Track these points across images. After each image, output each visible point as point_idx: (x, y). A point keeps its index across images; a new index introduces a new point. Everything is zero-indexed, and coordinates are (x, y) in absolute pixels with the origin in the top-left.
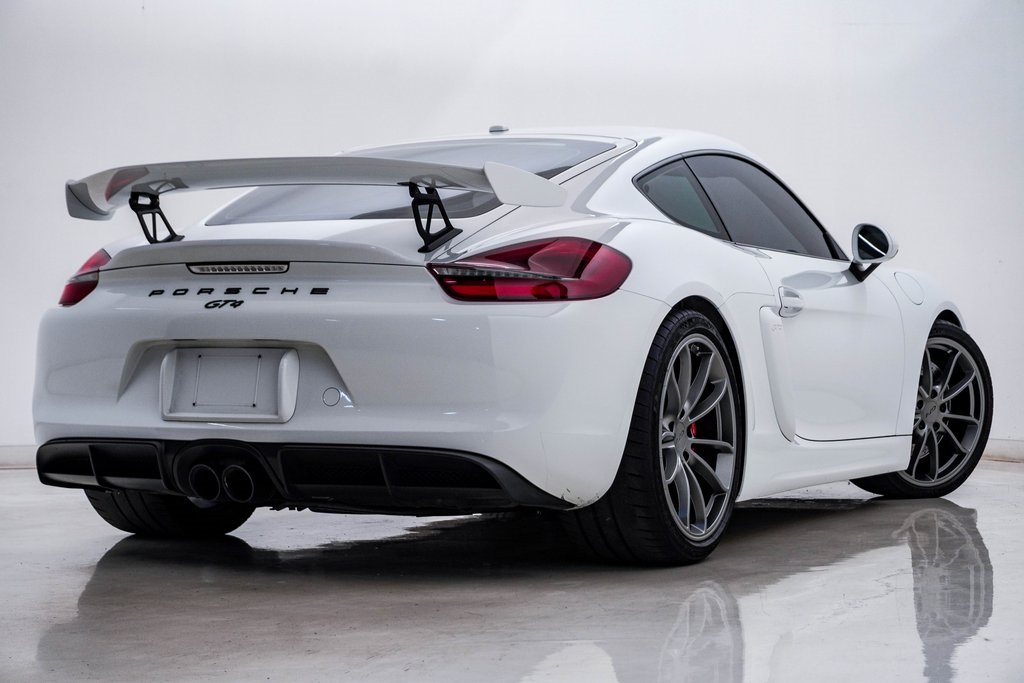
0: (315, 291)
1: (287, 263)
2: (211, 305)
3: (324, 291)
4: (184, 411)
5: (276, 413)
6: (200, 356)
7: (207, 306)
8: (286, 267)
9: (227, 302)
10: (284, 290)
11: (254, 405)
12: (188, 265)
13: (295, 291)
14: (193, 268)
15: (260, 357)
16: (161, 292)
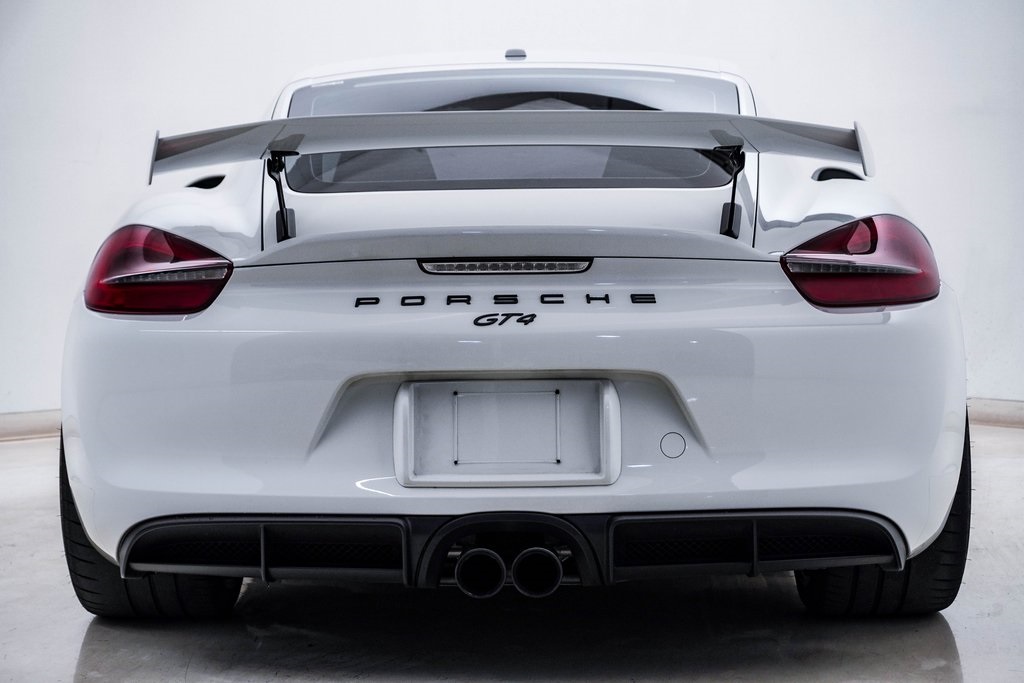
0: (636, 299)
1: (590, 260)
2: (484, 321)
3: (649, 299)
4: (438, 472)
5: (597, 470)
6: (456, 393)
7: (476, 322)
8: (585, 265)
9: (508, 316)
10: (589, 299)
11: (558, 461)
12: (421, 261)
13: (606, 299)
14: (427, 266)
15: (557, 392)
16: (376, 301)
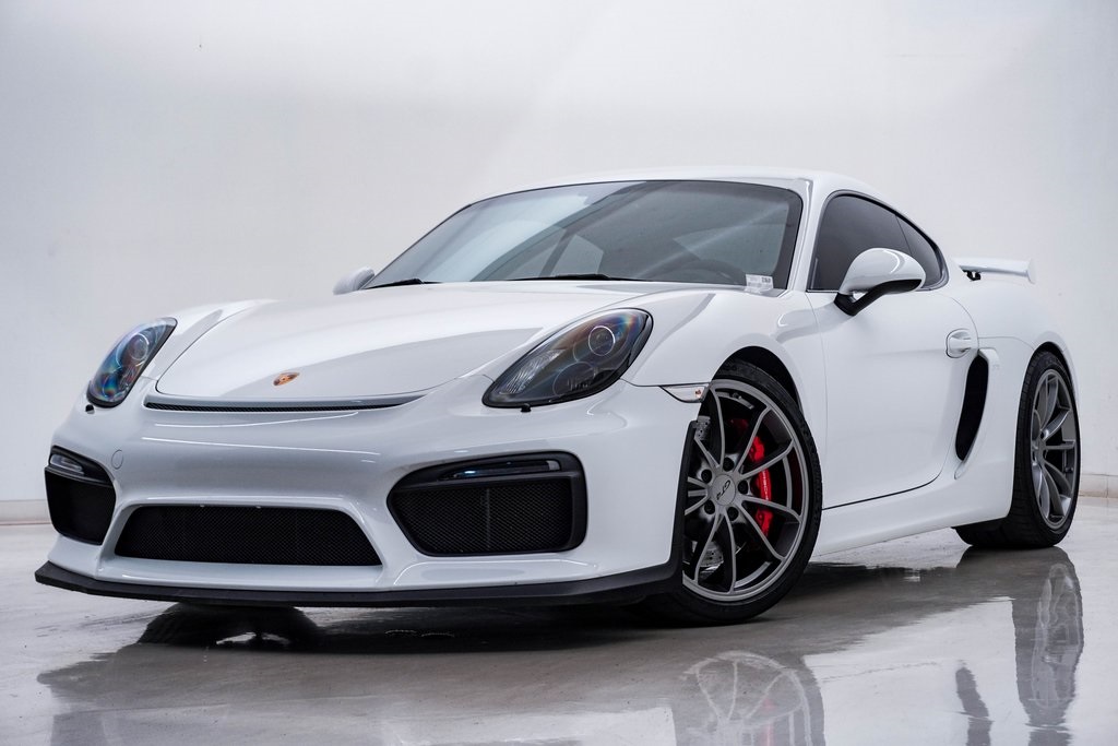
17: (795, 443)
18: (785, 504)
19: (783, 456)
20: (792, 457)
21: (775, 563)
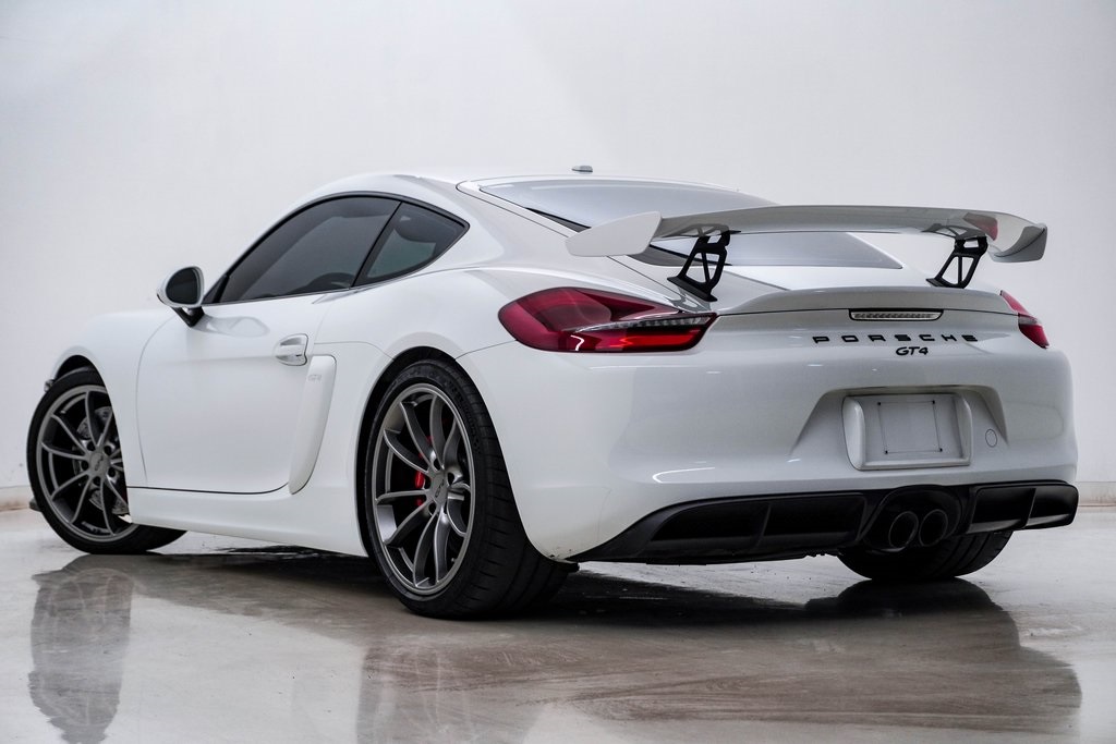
1: (941, 311)
2: (901, 352)
3: (973, 338)
4: (877, 460)
5: (962, 456)
6: (880, 404)
7: (898, 353)
8: (936, 315)
9: (912, 349)
10: (945, 337)
11: (941, 450)
12: (851, 310)
13: (952, 338)
14: (856, 315)
15: (933, 402)
16: (827, 339)
17: (49, 498)
18: (54, 455)
19: (57, 488)
20: (51, 489)
21: (57, 413)
